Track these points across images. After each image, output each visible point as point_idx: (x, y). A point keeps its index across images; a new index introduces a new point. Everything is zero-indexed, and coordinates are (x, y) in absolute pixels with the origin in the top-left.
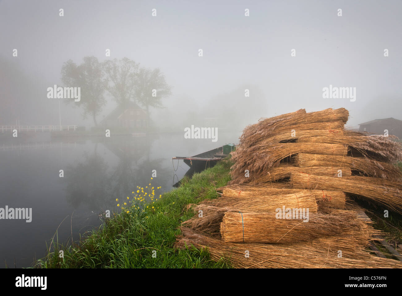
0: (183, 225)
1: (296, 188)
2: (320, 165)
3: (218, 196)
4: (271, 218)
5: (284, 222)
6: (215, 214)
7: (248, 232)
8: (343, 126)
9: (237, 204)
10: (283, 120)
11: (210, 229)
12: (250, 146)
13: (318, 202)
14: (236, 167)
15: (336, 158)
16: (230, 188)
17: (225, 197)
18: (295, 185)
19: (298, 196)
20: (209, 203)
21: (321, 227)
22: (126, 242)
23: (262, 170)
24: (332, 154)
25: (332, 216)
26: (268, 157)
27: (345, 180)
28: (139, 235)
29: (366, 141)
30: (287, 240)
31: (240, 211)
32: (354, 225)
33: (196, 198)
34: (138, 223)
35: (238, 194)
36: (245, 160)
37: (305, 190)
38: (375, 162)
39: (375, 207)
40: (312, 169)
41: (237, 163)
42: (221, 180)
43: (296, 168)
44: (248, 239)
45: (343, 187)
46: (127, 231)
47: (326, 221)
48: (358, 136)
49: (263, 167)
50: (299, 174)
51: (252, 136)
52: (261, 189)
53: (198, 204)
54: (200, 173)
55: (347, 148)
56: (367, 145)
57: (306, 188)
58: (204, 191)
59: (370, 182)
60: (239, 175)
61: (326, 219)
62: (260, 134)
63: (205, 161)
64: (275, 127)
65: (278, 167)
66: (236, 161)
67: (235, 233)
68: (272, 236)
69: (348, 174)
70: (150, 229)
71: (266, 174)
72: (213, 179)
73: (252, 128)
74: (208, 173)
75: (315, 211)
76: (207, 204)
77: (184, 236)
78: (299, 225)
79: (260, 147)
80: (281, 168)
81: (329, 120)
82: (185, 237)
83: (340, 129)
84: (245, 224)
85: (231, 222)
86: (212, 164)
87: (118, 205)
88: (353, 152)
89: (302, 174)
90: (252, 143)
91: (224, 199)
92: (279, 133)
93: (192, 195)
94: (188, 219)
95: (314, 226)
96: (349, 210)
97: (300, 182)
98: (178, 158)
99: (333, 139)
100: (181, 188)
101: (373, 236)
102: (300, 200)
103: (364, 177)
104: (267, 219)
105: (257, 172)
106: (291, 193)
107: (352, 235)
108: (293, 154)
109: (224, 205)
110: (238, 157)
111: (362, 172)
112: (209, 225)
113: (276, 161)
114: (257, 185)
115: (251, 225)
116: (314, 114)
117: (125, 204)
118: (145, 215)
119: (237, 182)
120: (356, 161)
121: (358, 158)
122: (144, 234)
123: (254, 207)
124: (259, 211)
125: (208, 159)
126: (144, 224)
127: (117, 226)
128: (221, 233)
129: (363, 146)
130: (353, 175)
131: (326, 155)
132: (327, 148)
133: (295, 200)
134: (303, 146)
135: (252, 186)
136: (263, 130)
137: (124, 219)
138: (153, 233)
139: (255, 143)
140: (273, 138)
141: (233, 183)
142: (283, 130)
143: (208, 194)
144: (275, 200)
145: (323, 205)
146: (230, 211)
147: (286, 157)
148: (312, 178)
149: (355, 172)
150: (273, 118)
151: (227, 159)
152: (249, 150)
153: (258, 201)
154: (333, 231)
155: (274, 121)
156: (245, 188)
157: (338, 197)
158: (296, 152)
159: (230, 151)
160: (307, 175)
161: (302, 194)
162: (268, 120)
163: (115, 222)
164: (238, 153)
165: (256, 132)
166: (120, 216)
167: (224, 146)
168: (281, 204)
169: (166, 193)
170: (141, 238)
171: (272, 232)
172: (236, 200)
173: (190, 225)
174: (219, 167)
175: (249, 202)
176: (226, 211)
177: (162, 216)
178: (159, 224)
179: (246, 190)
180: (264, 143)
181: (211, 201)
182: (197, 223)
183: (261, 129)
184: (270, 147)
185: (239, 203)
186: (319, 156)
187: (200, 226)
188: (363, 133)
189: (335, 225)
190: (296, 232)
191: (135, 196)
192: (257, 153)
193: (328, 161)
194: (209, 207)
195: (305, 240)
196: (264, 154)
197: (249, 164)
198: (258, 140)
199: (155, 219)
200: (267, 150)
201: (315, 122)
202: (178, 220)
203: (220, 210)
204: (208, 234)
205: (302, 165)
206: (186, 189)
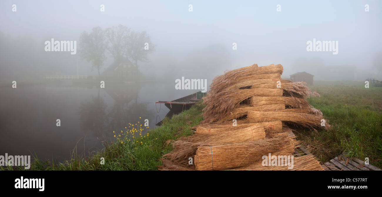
0: (164, 157)
1: (251, 123)
2: (267, 104)
3: (192, 133)
4: (233, 148)
5: (243, 149)
6: (190, 148)
7: (216, 162)
8: (280, 76)
9: (207, 139)
10: (242, 72)
11: (186, 161)
12: (218, 92)
13: (266, 131)
14: (207, 109)
15: (276, 98)
16: (202, 127)
17: (198, 134)
18: (250, 121)
19: (252, 129)
20: (185, 139)
21: (268, 148)
22: (120, 165)
23: (227, 111)
24: (274, 96)
25: (274, 139)
26: (231, 101)
27: (282, 113)
28: (130, 162)
29: (292, 86)
30: (245, 163)
31: (210, 145)
32: (286, 142)
33: (175, 135)
34: (129, 152)
35: (208, 131)
36: (213, 103)
37: (258, 123)
38: (297, 98)
39: (297, 127)
40: (262, 107)
41: (207, 106)
42: (195, 120)
43: (251, 107)
44: (216, 167)
45: (281, 118)
46: (121, 157)
47: (271, 143)
48: (289, 83)
49: (227, 108)
50: (253, 112)
51: (219, 84)
52: (227, 126)
53: (176, 140)
54: (178, 114)
55: (282, 91)
56: (293, 88)
57: (258, 122)
58: (181, 129)
59: (295, 112)
60: (209, 116)
61: (271, 142)
62: (225, 82)
63: (182, 105)
64: (236, 77)
65: (239, 108)
66: (207, 104)
67: (206, 163)
68: (234, 162)
69: (283, 108)
70: (138, 158)
71: (230, 114)
72: (188, 120)
73: (220, 78)
74: (184, 114)
75: (264, 138)
76: (183, 140)
77: (165, 166)
78: (254, 150)
79: (225, 93)
80: (240, 108)
81: (272, 73)
82: (166, 168)
83: (278, 78)
84: (213, 155)
85: (203, 155)
86: (188, 107)
87: (115, 136)
88: (286, 93)
89: (255, 112)
90: (219, 90)
91: (198, 135)
92: (239, 82)
93: (171, 132)
94: (167, 153)
95: (263, 149)
96: (284, 132)
97: (254, 118)
98: (160, 102)
99: (274, 85)
100: (162, 127)
101: (296, 146)
102: (254, 131)
103: (292, 109)
104: (230, 149)
105: (223, 113)
106: (248, 127)
107: (285, 148)
108: (249, 97)
109: (197, 141)
110: (209, 101)
111: (290, 106)
112: (185, 158)
113: (237, 103)
114: (223, 123)
115: (219, 155)
116: (263, 68)
117: (120, 136)
118: (135, 146)
119: (208, 121)
120: (287, 99)
121: (288, 97)
122: (133, 162)
123: (221, 141)
124: (225, 143)
125: (185, 103)
126: (133, 153)
127: (114, 152)
128: (195, 164)
129: (291, 89)
130: (286, 108)
131: (271, 97)
132: (271, 92)
133: (250, 132)
134: (256, 91)
135: (219, 124)
136: (227, 80)
137: (119, 148)
138: (140, 162)
139: (222, 89)
140: (234, 86)
141: (205, 123)
142: (242, 79)
143: (184, 132)
144: (236, 133)
145: (269, 132)
146: (202, 145)
147: (244, 100)
148: (262, 114)
149: (287, 107)
150: (235, 70)
151: (199, 103)
152: (217, 95)
153: (224, 136)
154: (275, 149)
155: (235, 73)
156: (214, 126)
157: (278, 125)
158: (251, 96)
159: (202, 96)
160: (259, 112)
161: (255, 127)
162: (232, 71)
163: (113, 148)
164: (208, 98)
165: (222, 81)
166: (116, 145)
167: (197, 92)
168: (241, 136)
169: (151, 130)
170: (131, 164)
171: (235, 159)
172: (207, 136)
173: (170, 157)
174: (193, 109)
175: (217, 137)
176: (199, 146)
177: (148, 148)
178: (145, 154)
179: (214, 128)
180: (228, 89)
181: (186, 138)
182: (175, 155)
183: (226, 79)
184: (232, 93)
185: (209, 139)
186: (266, 98)
187: (177, 159)
188: (291, 81)
189: (276, 144)
190: (251, 155)
191: (127, 130)
192: (223, 97)
193: (272, 100)
194: (185, 142)
195: (257, 160)
196: (228, 98)
197: (216, 107)
198: (224, 87)
199: (142, 151)
200: (230, 95)
201: (263, 74)
202: (160, 153)
203: (194, 145)
204: (184, 165)
205: (256, 105)
206: (166, 128)
